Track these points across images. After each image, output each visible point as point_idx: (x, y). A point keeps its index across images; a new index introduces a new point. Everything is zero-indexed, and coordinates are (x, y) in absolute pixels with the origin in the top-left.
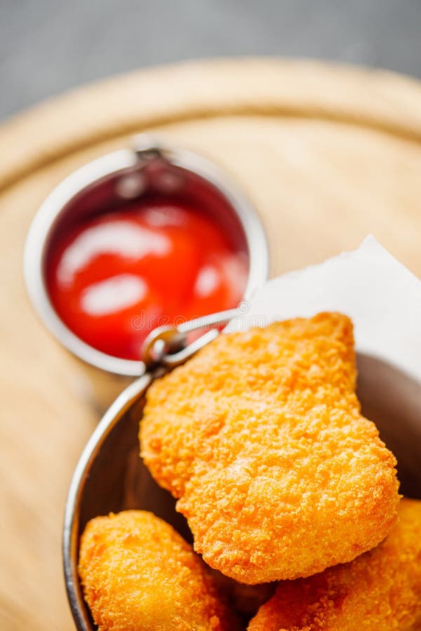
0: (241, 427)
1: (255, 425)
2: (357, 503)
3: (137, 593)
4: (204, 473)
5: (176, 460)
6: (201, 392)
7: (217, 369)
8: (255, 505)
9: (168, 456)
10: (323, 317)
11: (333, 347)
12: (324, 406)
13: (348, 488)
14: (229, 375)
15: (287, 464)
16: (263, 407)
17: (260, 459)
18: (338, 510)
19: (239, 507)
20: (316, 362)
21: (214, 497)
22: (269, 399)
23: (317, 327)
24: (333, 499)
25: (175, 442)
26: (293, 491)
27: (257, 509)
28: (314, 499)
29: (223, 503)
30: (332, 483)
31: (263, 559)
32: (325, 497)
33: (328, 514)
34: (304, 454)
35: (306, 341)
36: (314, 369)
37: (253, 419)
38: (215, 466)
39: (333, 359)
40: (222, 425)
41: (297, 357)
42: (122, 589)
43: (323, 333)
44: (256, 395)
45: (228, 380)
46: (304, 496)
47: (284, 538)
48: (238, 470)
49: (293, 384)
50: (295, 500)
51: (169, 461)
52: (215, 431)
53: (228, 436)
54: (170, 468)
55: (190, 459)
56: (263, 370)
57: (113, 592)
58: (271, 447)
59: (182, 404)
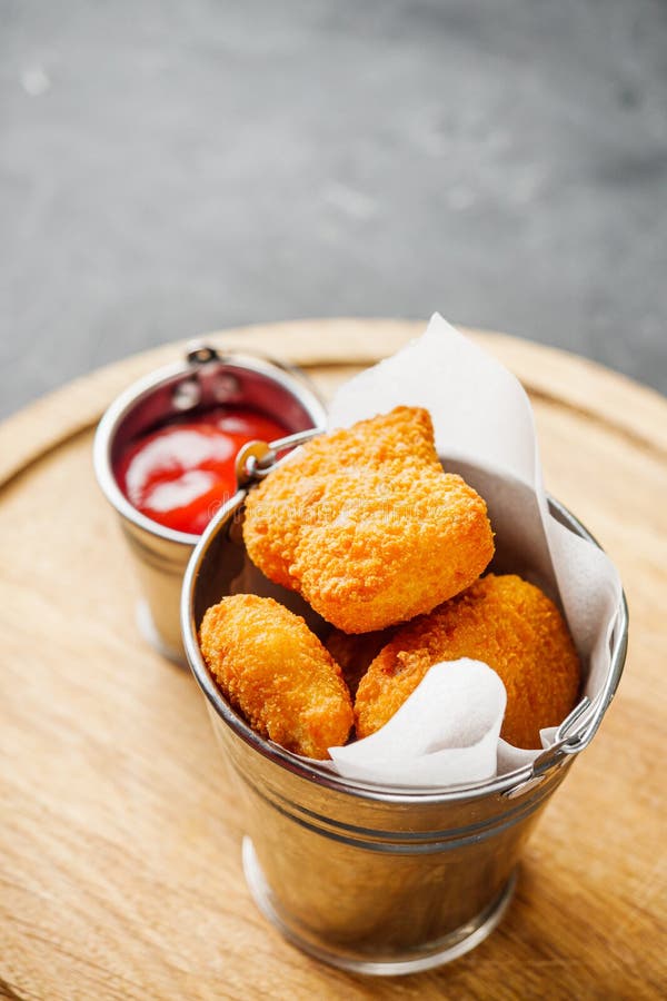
0: (341, 491)
1: (353, 487)
2: (454, 525)
3: (264, 635)
4: (311, 533)
5: (283, 534)
6: (298, 479)
7: (310, 458)
8: (363, 540)
9: (274, 532)
10: (400, 409)
11: (415, 429)
12: (414, 468)
13: (445, 514)
14: (322, 460)
15: (388, 507)
16: (357, 475)
17: (362, 509)
18: (438, 533)
19: (348, 545)
20: (401, 440)
21: (325, 545)
22: (363, 469)
23: (397, 416)
24: (433, 525)
25: (280, 519)
26: (396, 524)
27: (365, 543)
28: (416, 529)
29: (334, 544)
30: (430, 514)
31: (377, 581)
32: (424, 526)
33: (429, 538)
34: (402, 498)
35: (388, 428)
36: (401, 445)
37: (350, 483)
38: (320, 525)
39: (416, 438)
40: (322, 494)
41: (384, 438)
42: (248, 635)
43: (402, 420)
44: (350, 469)
45: (322, 464)
46: (406, 527)
47: (393, 563)
48: (344, 520)
49: (382, 457)
50: (399, 532)
51: (276, 536)
52: (317, 499)
53: (329, 499)
54: (279, 542)
55: (296, 528)
56: (354, 451)
57: (241, 640)
58: (370, 498)
59: (281, 492)
